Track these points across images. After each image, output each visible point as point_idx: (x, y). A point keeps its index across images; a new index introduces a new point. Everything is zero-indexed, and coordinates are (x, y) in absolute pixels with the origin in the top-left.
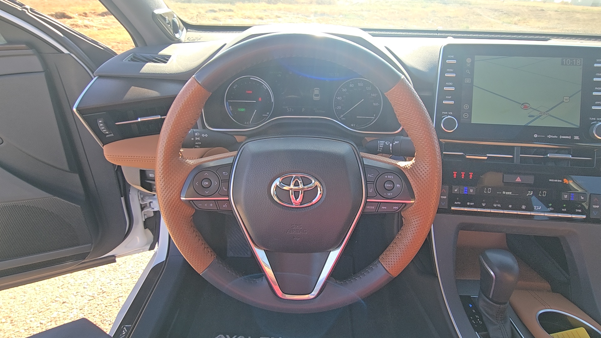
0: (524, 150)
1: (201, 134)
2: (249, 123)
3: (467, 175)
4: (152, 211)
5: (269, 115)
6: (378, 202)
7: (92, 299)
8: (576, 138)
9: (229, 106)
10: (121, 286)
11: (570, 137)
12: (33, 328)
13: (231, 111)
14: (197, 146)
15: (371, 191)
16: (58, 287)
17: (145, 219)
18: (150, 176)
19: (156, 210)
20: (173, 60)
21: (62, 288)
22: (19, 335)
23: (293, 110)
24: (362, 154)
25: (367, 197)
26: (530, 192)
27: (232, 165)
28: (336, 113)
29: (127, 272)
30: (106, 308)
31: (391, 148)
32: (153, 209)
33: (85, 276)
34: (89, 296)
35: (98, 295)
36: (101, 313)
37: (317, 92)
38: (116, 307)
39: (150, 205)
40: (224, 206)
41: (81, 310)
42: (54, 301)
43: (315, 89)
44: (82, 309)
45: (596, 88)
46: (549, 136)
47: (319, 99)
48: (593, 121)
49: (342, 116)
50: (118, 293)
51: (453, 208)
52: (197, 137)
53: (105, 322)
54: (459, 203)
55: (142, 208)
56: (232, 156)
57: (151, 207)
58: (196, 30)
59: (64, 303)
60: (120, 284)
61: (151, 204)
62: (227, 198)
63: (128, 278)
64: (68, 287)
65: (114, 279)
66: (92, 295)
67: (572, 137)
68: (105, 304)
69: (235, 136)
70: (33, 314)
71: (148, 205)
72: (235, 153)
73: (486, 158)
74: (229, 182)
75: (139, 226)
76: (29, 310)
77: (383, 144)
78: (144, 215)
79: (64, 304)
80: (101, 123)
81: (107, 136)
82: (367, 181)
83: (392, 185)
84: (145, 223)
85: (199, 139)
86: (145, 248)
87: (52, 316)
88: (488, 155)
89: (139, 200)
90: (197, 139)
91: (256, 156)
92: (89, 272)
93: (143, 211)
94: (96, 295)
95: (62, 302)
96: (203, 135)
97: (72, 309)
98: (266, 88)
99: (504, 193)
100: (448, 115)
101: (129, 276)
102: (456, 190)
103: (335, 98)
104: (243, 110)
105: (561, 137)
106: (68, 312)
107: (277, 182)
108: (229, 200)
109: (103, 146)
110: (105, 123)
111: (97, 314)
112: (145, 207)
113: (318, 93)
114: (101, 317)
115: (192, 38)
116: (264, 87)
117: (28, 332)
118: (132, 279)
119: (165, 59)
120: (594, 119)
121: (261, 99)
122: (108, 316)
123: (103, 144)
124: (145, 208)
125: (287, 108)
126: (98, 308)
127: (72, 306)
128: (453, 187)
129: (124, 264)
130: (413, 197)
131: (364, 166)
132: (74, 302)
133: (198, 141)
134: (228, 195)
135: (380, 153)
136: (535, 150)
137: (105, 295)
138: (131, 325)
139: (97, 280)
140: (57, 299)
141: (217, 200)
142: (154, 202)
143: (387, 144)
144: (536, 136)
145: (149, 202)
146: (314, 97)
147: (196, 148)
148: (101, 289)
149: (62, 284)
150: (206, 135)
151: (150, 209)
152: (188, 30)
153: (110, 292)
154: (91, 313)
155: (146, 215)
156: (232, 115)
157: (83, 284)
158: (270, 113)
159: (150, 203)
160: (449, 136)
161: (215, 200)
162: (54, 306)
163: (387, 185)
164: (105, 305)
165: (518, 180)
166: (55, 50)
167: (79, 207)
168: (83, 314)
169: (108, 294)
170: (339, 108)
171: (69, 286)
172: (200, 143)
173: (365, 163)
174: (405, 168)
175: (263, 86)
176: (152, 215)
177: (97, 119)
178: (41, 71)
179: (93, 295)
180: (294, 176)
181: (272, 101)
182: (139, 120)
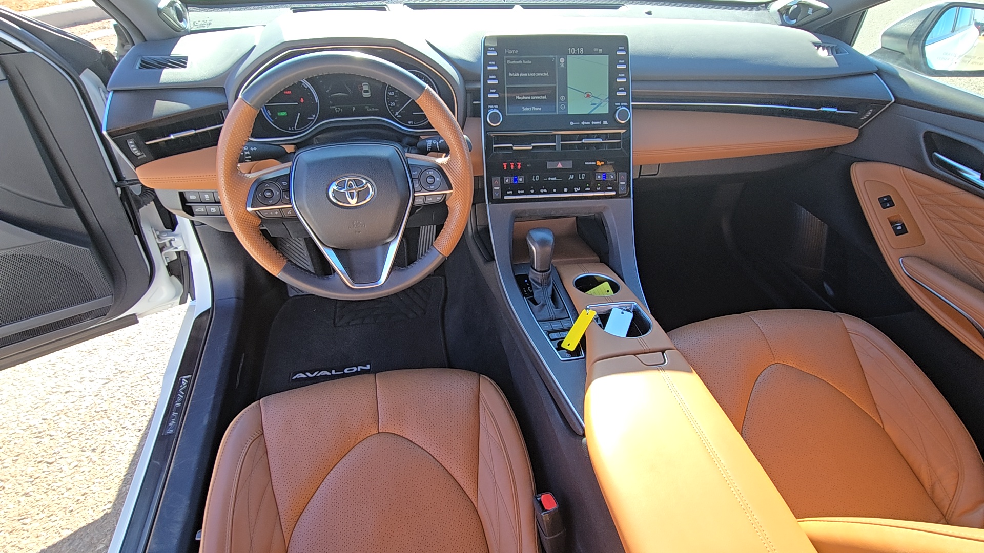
0: (564, 138)
1: (249, 148)
2: (294, 129)
3: (516, 166)
4: (173, 252)
5: (315, 118)
6: (424, 195)
7: (109, 382)
8: (605, 123)
9: (267, 110)
10: (145, 361)
11: (600, 123)
12: (35, 426)
13: (270, 116)
14: (248, 160)
15: (416, 186)
16: (49, 377)
17: (168, 263)
18: (191, 198)
19: (180, 249)
20: (192, 63)
21: (56, 377)
22: (17, 436)
23: (342, 110)
24: (407, 155)
25: (414, 192)
26: (571, 176)
27: (289, 175)
28: (390, 110)
29: (147, 344)
30: (133, 388)
31: (438, 147)
32: (176, 248)
33: (84, 357)
34: (102, 379)
35: (114, 376)
36: (128, 395)
37: (366, 87)
38: (148, 385)
39: (171, 244)
40: (288, 213)
41: (96, 396)
42: (51, 393)
43: (363, 84)
44: (99, 395)
45: (619, 75)
46: (583, 123)
47: (370, 96)
48: (618, 106)
49: (397, 113)
50: (144, 369)
51: (506, 197)
52: (247, 151)
53: (137, 403)
54: (511, 192)
55: (162, 250)
56: (288, 167)
57: (173, 247)
58: (200, 8)
59: (67, 392)
60: (142, 360)
61: (172, 242)
62: (290, 206)
63: (152, 351)
64: (64, 374)
65: (132, 355)
66: (106, 378)
67: (602, 123)
68: (130, 384)
69: (283, 146)
70: (27, 412)
71: (168, 244)
72: (290, 164)
73: (531, 148)
74: (289, 191)
75: (162, 273)
76: (17, 408)
77: (431, 143)
78: (166, 258)
79: (68, 394)
80: (132, 144)
81: (139, 158)
82: (412, 178)
83: (433, 180)
84: (168, 267)
85: (248, 153)
86: (174, 303)
87: (57, 409)
88: (533, 145)
89: (156, 238)
90: (246, 153)
91: (311, 165)
92: (89, 352)
93: (163, 253)
94: (111, 377)
95: (65, 392)
96: (252, 149)
97: (83, 397)
98: (306, 87)
99: (550, 179)
100: (494, 108)
101: (152, 348)
102: (507, 181)
103: (387, 93)
104: (284, 114)
105: (593, 123)
106: (78, 401)
107: (334, 187)
108: (292, 207)
109: (135, 169)
110: (137, 144)
111: (123, 396)
112: (163, 247)
113: (367, 89)
114: (130, 398)
115: (199, 23)
116: (305, 86)
117: (30, 431)
118: (158, 351)
119: (181, 62)
120: (619, 104)
121: (304, 100)
122: (140, 396)
123: (135, 166)
124: (164, 249)
125: (334, 109)
126: (121, 390)
127: (81, 394)
128: (505, 178)
129: (139, 335)
130: (450, 188)
131: (408, 166)
132: (82, 390)
133: (248, 155)
134: (290, 203)
135: (429, 152)
136: (578, 136)
137: (124, 374)
138: (190, 376)
139: (106, 360)
140: (54, 390)
141: (281, 208)
142: (176, 239)
143: (434, 143)
144: (572, 123)
145: (169, 240)
146: (363, 93)
147: (246, 162)
148: (116, 369)
149: (53, 372)
150: (255, 149)
151: (172, 250)
152: (189, 8)
153: (132, 370)
154: (114, 397)
155: (167, 257)
156: (273, 121)
157: (86, 367)
158: (316, 116)
159: (170, 242)
160: (495, 129)
161: (279, 209)
162: (53, 398)
163: (429, 180)
164: (130, 386)
165: (560, 166)
166: (14, 49)
167: (88, 250)
168: (102, 399)
169: (130, 373)
170: (393, 104)
171: (66, 373)
172: (250, 157)
173: (409, 163)
174: (443, 164)
175: (303, 84)
176: (175, 257)
177: (126, 141)
178: (2, 79)
179: (108, 377)
180: (347, 179)
181: (317, 102)
182: (172, 137)
